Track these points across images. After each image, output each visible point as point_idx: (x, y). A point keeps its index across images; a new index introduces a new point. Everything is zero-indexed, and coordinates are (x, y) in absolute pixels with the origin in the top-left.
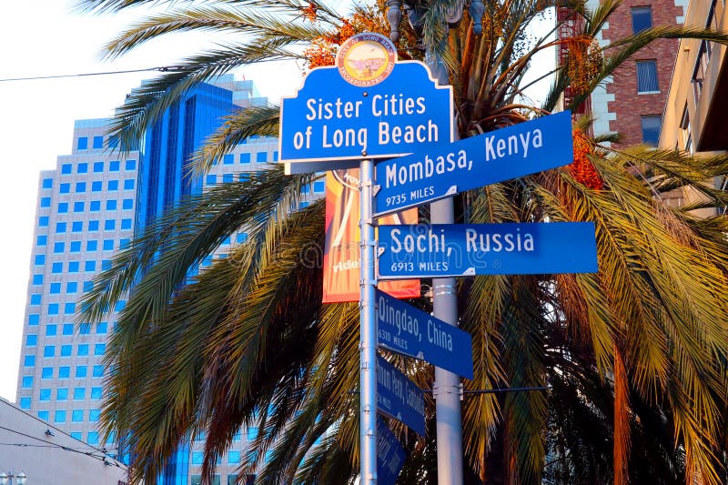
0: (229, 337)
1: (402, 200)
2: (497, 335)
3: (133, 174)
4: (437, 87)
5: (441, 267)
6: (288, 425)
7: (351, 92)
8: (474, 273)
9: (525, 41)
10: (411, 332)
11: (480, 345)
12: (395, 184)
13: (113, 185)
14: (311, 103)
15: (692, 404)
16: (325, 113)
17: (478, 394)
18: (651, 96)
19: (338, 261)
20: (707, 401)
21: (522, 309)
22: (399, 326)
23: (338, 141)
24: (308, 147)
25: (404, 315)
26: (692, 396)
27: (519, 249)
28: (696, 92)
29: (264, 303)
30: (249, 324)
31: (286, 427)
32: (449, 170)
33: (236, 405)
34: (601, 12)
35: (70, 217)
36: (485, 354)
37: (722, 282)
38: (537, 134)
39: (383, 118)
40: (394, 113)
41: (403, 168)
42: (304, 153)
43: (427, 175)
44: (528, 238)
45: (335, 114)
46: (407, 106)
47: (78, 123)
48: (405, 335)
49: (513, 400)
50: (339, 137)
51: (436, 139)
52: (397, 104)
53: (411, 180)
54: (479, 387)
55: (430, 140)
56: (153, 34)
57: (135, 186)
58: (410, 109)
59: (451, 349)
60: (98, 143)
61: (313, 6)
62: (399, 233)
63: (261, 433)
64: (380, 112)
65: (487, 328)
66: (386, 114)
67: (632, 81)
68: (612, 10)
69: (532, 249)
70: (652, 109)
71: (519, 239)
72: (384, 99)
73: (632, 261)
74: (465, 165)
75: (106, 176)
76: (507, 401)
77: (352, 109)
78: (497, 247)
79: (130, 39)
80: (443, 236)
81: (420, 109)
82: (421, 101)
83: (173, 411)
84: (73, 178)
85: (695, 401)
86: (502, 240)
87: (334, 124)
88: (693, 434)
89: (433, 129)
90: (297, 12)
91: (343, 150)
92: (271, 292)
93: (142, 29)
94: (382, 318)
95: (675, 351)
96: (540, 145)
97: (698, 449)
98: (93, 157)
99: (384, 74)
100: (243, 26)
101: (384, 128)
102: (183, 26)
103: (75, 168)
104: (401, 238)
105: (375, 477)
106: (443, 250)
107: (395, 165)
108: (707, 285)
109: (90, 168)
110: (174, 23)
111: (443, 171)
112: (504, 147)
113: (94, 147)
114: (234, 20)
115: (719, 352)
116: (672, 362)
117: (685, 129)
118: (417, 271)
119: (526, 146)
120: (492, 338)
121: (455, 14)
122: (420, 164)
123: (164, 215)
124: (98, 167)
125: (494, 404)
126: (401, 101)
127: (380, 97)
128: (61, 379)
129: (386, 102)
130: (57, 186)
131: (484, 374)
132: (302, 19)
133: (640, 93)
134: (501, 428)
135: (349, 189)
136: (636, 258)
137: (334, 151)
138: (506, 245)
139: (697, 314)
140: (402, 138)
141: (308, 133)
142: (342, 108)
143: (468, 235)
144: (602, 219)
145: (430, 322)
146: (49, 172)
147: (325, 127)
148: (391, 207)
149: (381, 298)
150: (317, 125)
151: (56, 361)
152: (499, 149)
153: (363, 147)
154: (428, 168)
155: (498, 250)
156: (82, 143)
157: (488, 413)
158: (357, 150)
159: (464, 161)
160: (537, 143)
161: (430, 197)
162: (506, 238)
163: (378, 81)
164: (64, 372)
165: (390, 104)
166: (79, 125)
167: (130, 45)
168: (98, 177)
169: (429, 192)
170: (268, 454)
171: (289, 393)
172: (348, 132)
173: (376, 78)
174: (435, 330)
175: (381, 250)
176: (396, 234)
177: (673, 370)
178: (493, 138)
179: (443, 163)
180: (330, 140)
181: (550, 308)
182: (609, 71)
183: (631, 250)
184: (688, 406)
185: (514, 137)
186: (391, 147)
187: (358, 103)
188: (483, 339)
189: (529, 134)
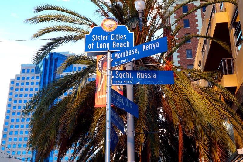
0: (67, 117)
1: (119, 63)
2: (145, 117)
3: (38, 80)
4: (129, 32)
5: (130, 82)
6: (83, 149)
7: (105, 33)
8: (139, 84)
9: (154, 37)
10: (121, 102)
11: (140, 120)
12: (117, 58)
13: (32, 84)
14: (94, 36)
15: (201, 139)
16: (97, 39)
17: (139, 134)
18: (190, 59)
19: (100, 95)
20: (206, 138)
21: (153, 111)
22: (117, 100)
23: (101, 47)
24: (92, 48)
25: (119, 97)
26: (201, 136)
27: (152, 78)
28: (203, 55)
29: (77, 108)
30: (73, 114)
31: (82, 150)
32: (132, 54)
33: (68, 137)
34: (176, 30)
35: (19, 93)
36: (142, 122)
37: (209, 104)
38: (157, 43)
39: (114, 40)
40: (117, 39)
41: (120, 54)
42: (91, 50)
43: (126, 56)
44: (155, 74)
45: (100, 39)
46: (121, 37)
47: (22, 65)
48: (119, 102)
49: (150, 137)
50: (102, 46)
51: (129, 46)
52: (118, 37)
53: (122, 57)
54: (140, 132)
55: (127, 46)
56: (47, 32)
57: (39, 84)
58: (122, 38)
59: (132, 108)
60: (28, 71)
61: (93, 24)
62: (118, 72)
63: (75, 151)
64: (113, 39)
65: (142, 115)
66: (115, 39)
67: (185, 55)
68: (179, 30)
69: (156, 77)
70: (190, 63)
71: (152, 75)
72: (114, 35)
73: (184, 97)
74: (137, 53)
75: (30, 81)
76: (148, 137)
77: (105, 38)
78: (146, 77)
79: (40, 34)
80: (130, 74)
81: (125, 38)
82: (125, 36)
83: (49, 140)
84: (20, 81)
85: (202, 138)
86: (147, 75)
87: (100, 42)
88: (202, 147)
89: (128, 44)
90: (89, 26)
91: (103, 49)
92: (79, 105)
93: (43, 31)
94: (113, 97)
95: (196, 123)
96: (158, 46)
97: (203, 152)
98: (26, 75)
99: (114, 28)
100: (73, 30)
101: (114, 43)
102: (55, 30)
103: (21, 78)
104: (119, 74)
105: (110, 140)
106: (130, 77)
107: (117, 53)
108: (206, 105)
109: (26, 78)
110: (53, 29)
111: (131, 54)
112: (148, 47)
113: (27, 72)
114: (70, 29)
115: (209, 123)
116: (196, 126)
117: (200, 66)
118: (123, 83)
119: (154, 47)
120: (144, 118)
121: (134, 25)
122: (124, 53)
123: (48, 85)
124: (28, 78)
125: (144, 137)
126: (119, 36)
127: (113, 35)
128: (14, 142)
129: (115, 36)
130: (15, 84)
131: (141, 128)
132: (90, 28)
133: (187, 58)
134: (146, 144)
135: (103, 75)
136: (186, 96)
137: (100, 49)
138: (148, 76)
139: (202, 113)
140: (119, 46)
141: (93, 44)
142: (102, 37)
143: (137, 73)
144: (176, 85)
145: (126, 100)
146: (13, 79)
147: (97, 43)
148: (116, 65)
149: (113, 91)
150: (95, 42)
151: (13, 136)
152: (147, 48)
153: (108, 48)
154: (126, 54)
155: (146, 78)
156: (23, 71)
157: (142, 139)
158: (106, 49)
159: (137, 51)
160: (157, 46)
161: (127, 62)
162: (148, 74)
163: (113, 30)
164: (15, 139)
165: (116, 37)
166: (23, 66)
167: (40, 35)
168: (28, 81)
169: (127, 60)
170: (77, 158)
171: (83, 139)
172: (104, 44)
173: (112, 29)
174: (128, 102)
175: (113, 77)
176: (117, 73)
177: (196, 128)
178: (145, 45)
179: (131, 52)
180: (99, 46)
181: (161, 115)
182: (178, 47)
183: (184, 94)
184: (200, 139)
185: (151, 44)
186: (116, 48)
187: (107, 36)
188: (141, 118)
189: (155, 43)
